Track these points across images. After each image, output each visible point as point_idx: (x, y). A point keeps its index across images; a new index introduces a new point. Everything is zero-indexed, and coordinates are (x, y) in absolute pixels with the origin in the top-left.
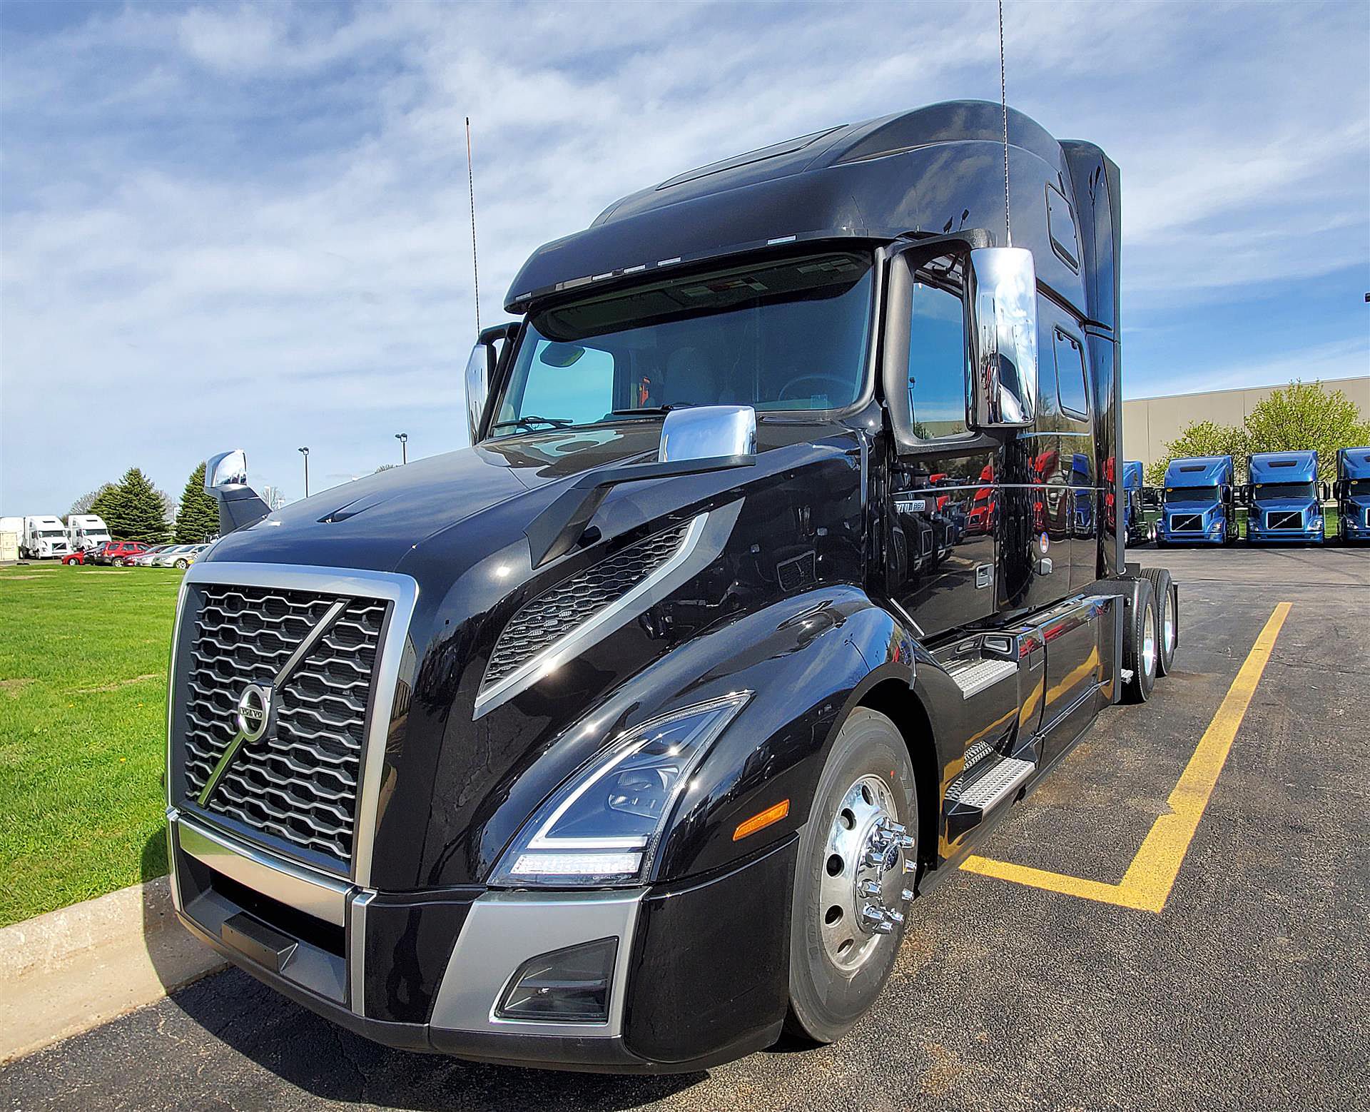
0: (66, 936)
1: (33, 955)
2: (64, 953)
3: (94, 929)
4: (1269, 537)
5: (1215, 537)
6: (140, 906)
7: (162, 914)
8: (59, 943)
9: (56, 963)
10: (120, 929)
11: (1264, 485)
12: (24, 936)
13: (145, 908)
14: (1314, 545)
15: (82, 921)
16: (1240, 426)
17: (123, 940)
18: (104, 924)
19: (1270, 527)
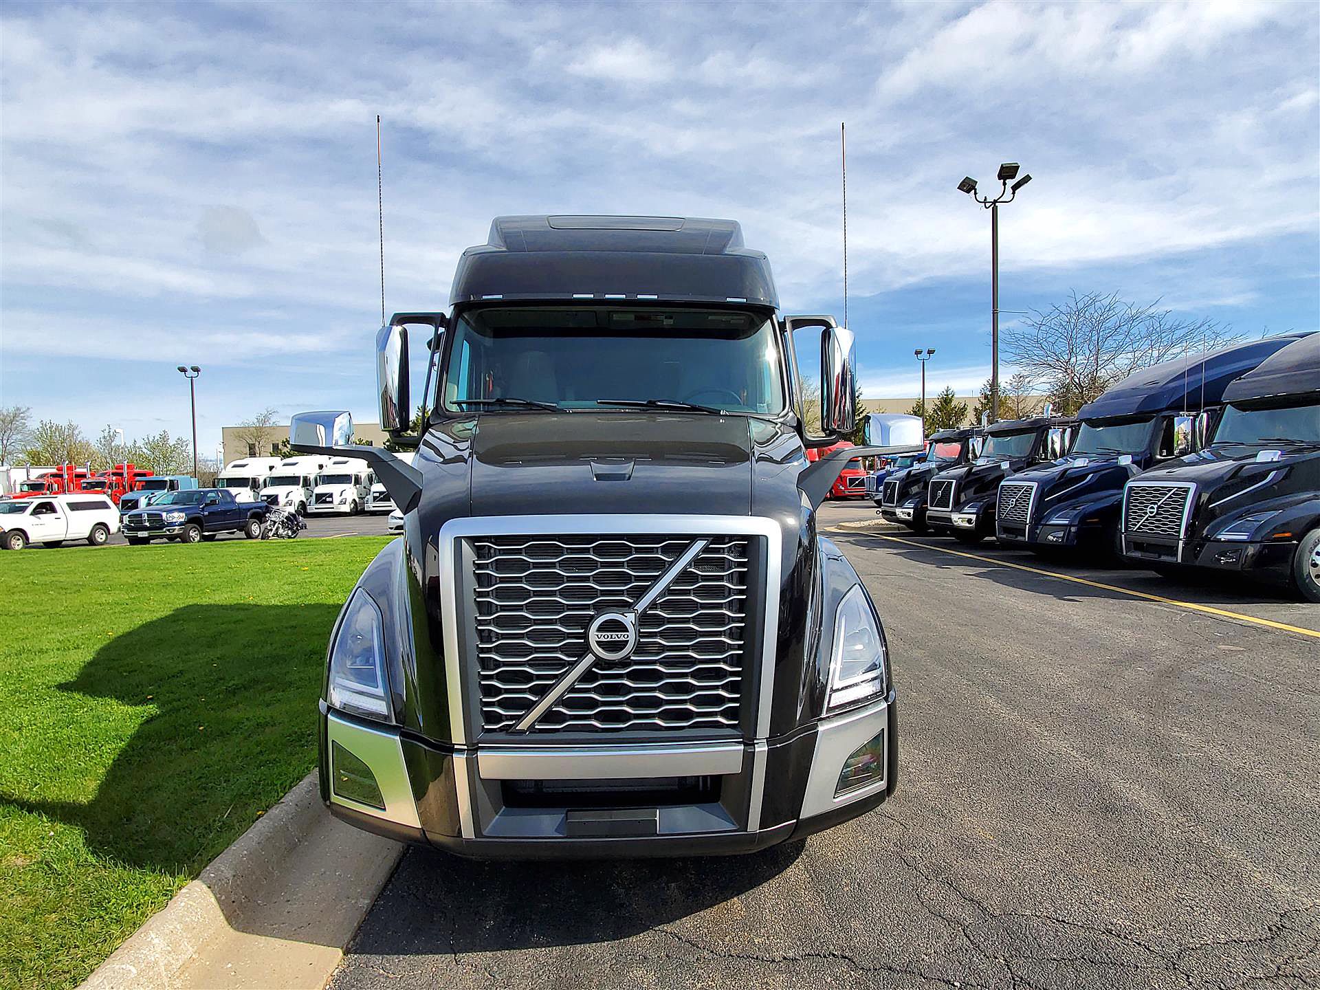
0: (170, 953)
1: (151, 982)
2: (175, 970)
3: (189, 936)
6: (213, 900)
7: (233, 902)
8: (166, 961)
9: (174, 983)
10: (209, 928)
12: (134, 968)
13: (218, 900)
15: (174, 932)
17: (216, 939)
18: (194, 928)
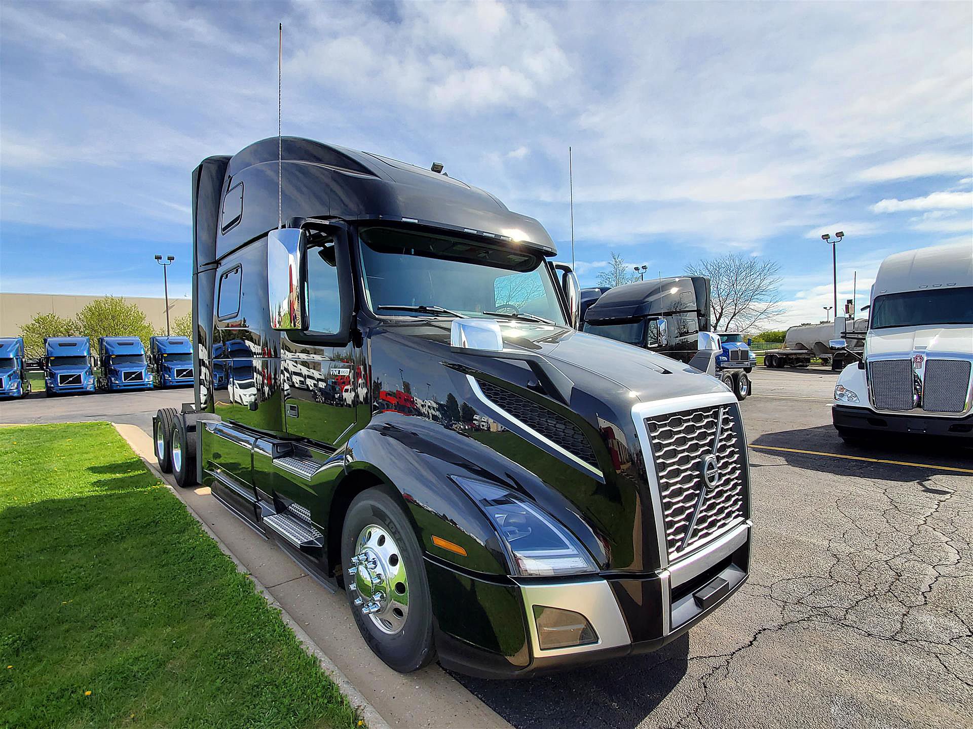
4: (125, 386)
5: (90, 388)
11: (117, 356)
14: (150, 389)
16: (74, 318)
19: (125, 380)
